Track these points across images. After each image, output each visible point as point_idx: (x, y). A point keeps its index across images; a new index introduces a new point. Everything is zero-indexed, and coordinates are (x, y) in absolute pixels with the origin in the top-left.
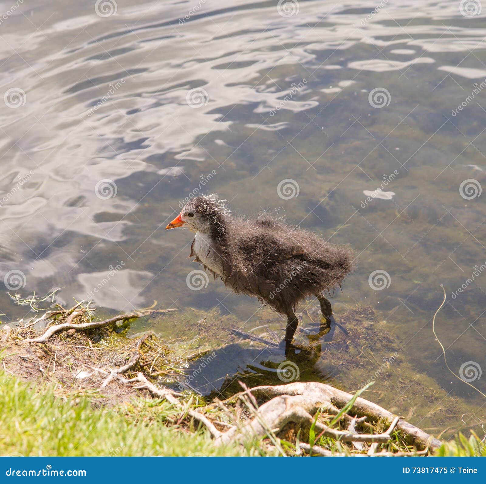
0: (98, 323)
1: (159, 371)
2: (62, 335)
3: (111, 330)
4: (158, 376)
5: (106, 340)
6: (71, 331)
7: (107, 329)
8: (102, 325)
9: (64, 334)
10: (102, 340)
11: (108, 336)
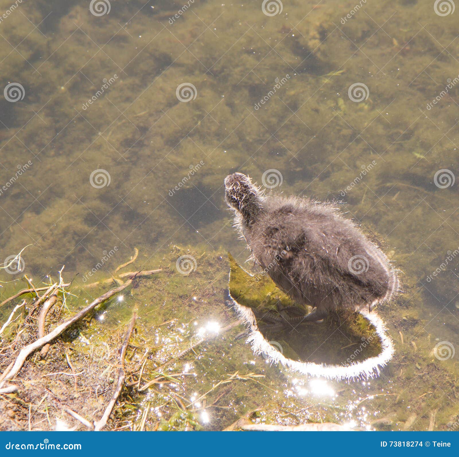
0: (74, 319)
1: (148, 382)
2: (34, 359)
3: (89, 320)
4: (147, 389)
5: (85, 334)
6: (44, 350)
7: (85, 321)
8: (79, 319)
9: (38, 356)
10: (81, 334)
11: (87, 328)
